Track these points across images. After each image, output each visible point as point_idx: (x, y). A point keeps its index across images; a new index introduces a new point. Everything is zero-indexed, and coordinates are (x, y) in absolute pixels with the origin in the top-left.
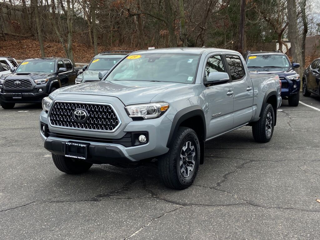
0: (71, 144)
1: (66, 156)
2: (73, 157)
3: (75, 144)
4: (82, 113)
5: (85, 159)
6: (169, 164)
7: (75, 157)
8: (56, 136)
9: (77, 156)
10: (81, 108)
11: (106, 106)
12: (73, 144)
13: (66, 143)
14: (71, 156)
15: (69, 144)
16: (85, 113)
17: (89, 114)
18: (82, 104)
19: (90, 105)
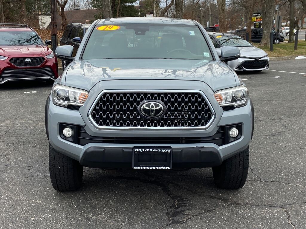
0: (143, 150)
1: (135, 168)
2: (148, 168)
3: (151, 150)
4: (157, 106)
5: (169, 168)
6: (244, 160)
7: (151, 168)
8: (102, 142)
9: (156, 167)
10: (152, 99)
11: (193, 94)
12: (148, 150)
13: (136, 150)
14: (144, 168)
15: (141, 151)
16: (161, 106)
17: (166, 106)
18: (152, 94)
19: (166, 94)
